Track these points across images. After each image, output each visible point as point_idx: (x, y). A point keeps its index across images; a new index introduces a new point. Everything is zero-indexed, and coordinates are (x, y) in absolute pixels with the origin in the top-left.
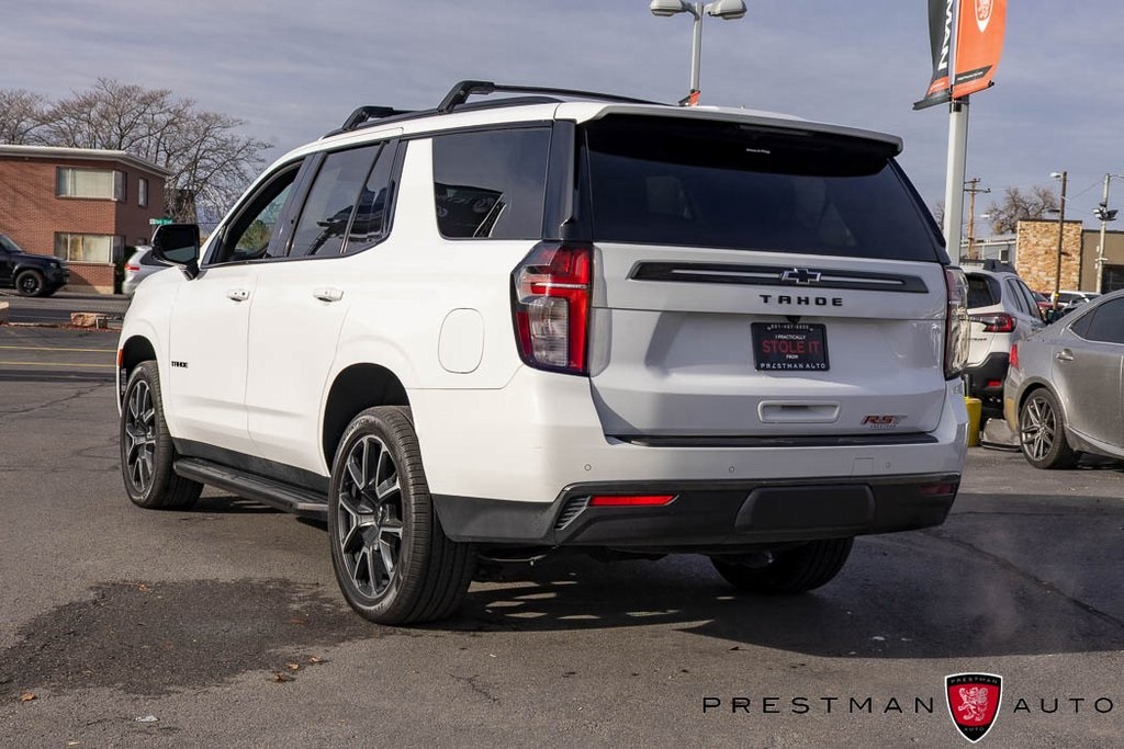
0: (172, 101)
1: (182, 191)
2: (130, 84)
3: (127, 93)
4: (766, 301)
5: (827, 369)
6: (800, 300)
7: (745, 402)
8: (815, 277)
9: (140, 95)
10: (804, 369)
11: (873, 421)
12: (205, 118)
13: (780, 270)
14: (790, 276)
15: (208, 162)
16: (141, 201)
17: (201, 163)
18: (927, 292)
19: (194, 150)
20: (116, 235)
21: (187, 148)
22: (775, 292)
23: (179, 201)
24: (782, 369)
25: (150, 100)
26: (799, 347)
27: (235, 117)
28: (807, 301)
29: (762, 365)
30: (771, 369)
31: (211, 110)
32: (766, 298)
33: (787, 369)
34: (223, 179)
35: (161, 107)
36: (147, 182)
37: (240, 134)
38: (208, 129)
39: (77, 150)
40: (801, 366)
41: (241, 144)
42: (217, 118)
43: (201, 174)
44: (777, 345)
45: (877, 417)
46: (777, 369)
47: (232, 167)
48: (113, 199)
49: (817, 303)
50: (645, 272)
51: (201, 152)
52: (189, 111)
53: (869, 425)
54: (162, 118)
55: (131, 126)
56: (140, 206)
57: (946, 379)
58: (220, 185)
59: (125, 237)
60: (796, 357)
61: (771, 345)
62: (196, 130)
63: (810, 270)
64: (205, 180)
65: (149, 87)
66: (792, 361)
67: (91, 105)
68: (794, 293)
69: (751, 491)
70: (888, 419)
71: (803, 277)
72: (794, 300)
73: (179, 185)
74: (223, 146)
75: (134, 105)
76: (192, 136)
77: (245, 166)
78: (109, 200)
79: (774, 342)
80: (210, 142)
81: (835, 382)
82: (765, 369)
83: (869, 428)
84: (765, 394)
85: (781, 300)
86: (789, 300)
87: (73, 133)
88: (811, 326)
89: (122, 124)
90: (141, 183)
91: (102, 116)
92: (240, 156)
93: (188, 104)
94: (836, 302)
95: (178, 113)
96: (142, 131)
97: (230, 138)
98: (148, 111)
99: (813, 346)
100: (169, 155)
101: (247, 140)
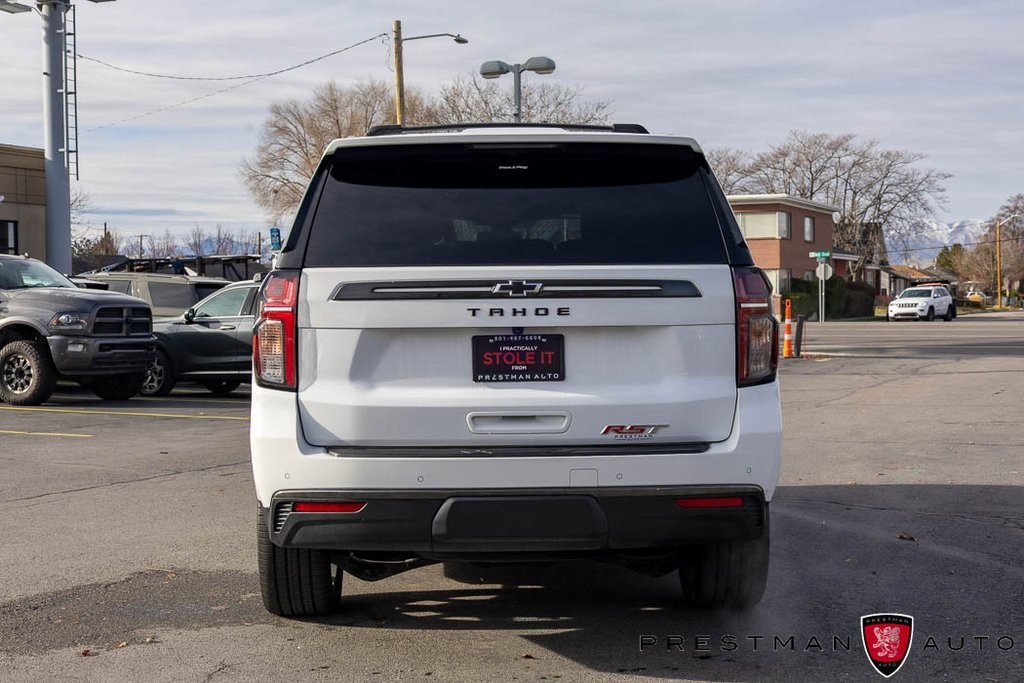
0: (856, 144)
1: (868, 225)
2: (817, 132)
3: (815, 141)
4: (474, 314)
5: (562, 378)
6: (515, 312)
7: (454, 413)
8: (533, 287)
9: (827, 142)
10: (532, 379)
11: (617, 431)
12: (887, 156)
13: (491, 283)
14: (502, 288)
15: (892, 196)
16: (808, 237)
17: (886, 197)
18: (700, 296)
19: (877, 187)
20: (781, 268)
21: (870, 185)
22: (485, 305)
23: (865, 234)
24: (504, 380)
25: (835, 146)
26: (528, 358)
27: (915, 152)
28: (524, 312)
29: (480, 377)
30: (491, 381)
31: (892, 149)
32: (474, 312)
33: (510, 380)
34: (907, 210)
35: (846, 150)
36: (813, 220)
37: (920, 167)
38: (890, 165)
39: (773, 196)
40: (528, 377)
41: (920, 178)
42: (898, 155)
43: (885, 208)
44: (501, 357)
45: (622, 427)
46: (498, 380)
47: (913, 199)
48: (777, 237)
49: (537, 313)
50: (346, 293)
51: (884, 187)
52: (873, 151)
53: (612, 435)
54: (848, 160)
55: (822, 169)
56: (806, 242)
57: (739, 385)
58: (903, 215)
59: (791, 270)
60: (525, 367)
61: (494, 358)
62: (879, 168)
63: (527, 281)
64: (889, 213)
65: (835, 134)
66: (518, 372)
67: (785, 154)
68: (507, 305)
69: (444, 501)
70: (641, 429)
71: (518, 288)
72: (508, 311)
73: (867, 219)
74: (905, 180)
75: (823, 151)
76: (876, 174)
77: (926, 196)
78: (774, 239)
79: (498, 354)
80: (893, 178)
81: (570, 392)
82: (483, 380)
83: (612, 437)
84: (476, 405)
85: (492, 312)
86: (501, 312)
87: (770, 180)
88: (543, 336)
89: (813, 169)
90: (808, 222)
91: (794, 164)
92: (921, 188)
93: (871, 144)
94: (560, 312)
95: (863, 155)
96: (832, 173)
97: (911, 172)
98: (835, 155)
99: (546, 357)
100: (855, 193)
101: (927, 172)
